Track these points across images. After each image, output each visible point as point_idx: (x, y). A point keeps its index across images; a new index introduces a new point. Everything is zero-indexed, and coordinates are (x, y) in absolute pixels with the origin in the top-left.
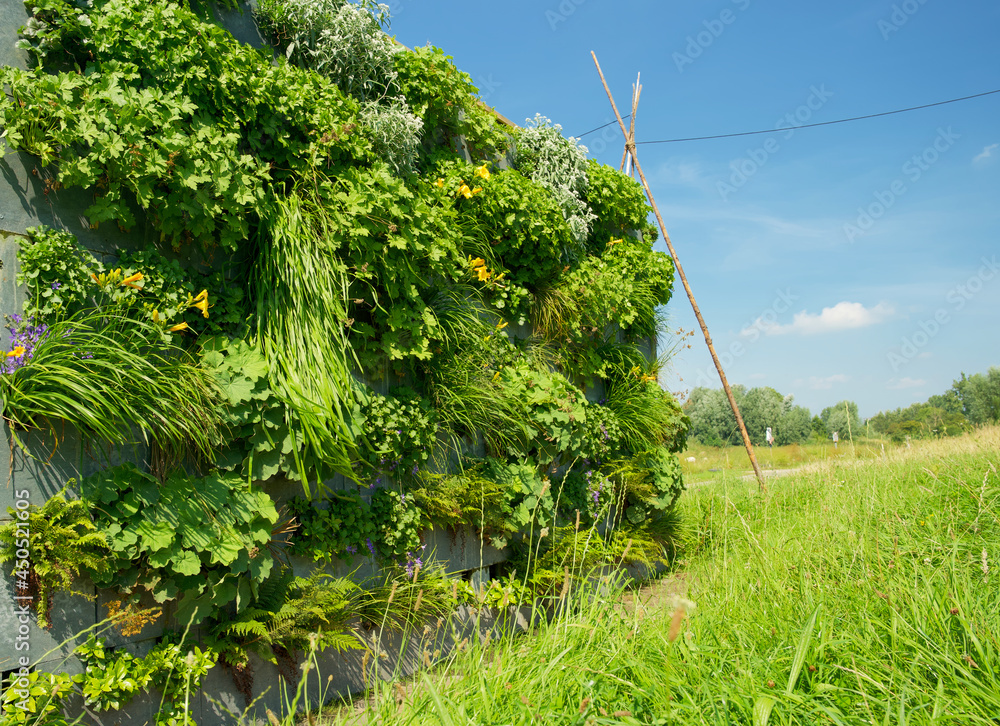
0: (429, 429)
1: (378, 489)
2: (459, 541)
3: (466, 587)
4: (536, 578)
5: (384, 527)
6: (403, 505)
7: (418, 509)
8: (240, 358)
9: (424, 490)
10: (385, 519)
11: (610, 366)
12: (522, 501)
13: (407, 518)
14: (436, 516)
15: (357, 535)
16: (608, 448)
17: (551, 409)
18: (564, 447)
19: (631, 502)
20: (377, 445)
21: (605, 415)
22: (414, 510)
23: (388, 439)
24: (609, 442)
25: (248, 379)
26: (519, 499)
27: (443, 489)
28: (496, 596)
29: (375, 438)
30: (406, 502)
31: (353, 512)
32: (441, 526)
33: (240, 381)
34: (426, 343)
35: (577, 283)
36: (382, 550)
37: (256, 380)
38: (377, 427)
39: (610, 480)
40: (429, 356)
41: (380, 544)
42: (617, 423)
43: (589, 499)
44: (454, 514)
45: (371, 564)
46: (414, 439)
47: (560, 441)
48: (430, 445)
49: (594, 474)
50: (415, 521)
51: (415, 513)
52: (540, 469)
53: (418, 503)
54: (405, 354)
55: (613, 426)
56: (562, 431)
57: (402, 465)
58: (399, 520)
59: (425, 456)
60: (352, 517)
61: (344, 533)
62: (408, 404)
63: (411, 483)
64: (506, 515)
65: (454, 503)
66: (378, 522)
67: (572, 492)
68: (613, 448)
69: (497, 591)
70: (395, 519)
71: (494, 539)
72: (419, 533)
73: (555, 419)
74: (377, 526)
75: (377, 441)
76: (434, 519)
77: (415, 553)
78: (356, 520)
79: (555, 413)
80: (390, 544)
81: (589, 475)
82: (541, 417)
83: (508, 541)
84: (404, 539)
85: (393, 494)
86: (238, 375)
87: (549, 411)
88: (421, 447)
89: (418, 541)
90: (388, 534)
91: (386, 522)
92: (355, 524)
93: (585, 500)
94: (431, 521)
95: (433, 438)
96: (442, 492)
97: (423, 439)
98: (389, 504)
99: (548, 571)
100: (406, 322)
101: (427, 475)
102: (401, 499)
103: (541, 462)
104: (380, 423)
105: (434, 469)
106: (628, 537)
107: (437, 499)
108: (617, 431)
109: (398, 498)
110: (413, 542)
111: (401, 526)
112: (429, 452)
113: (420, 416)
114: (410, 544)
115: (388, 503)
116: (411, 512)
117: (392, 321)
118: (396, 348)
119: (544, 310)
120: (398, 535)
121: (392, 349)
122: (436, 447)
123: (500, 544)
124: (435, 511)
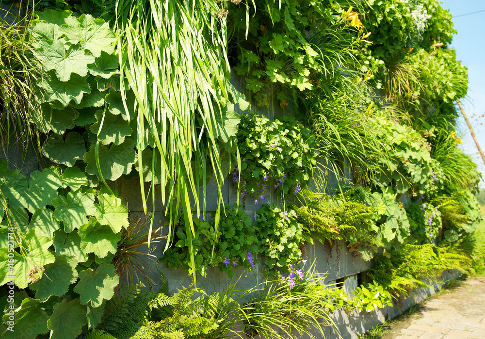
0: (310, 154)
1: (263, 206)
2: (334, 253)
3: (341, 294)
4: (394, 285)
5: (268, 240)
6: (285, 220)
7: (299, 225)
8: (84, 32)
9: (306, 208)
10: (269, 233)
11: (436, 130)
12: (385, 221)
13: (290, 233)
14: (316, 232)
15: (238, 247)
16: (436, 188)
17: (407, 148)
18: (416, 180)
19: (447, 227)
20: (260, 162)
21: (433, 164)
22: (296, 226)
23: (271, 156)
24: (437, 183)
25: (88, 52)
26: (384, 219)
27: (322, 208)
28: (365, 301)
29: (258, 155)
30: (289, 218)
31: (234, 224)
32: (321, 241)
33: (78, 55)
34: (307, 73)
35: (418, 63)
36: (266, 262)
37: (99, 55)
38: (260, 144)
39: (439, 210)
40: (309, 86)
41: (264, 256)
42: (442, 170)
43: (426, 223)
44: (332, 230)
45: (255, 275)
46: (296, 160)
47: (414, 176)
48: (311, 168)
49: (427, 205)
50: (297, 235)
51: (297, 229)
52: (397, 197)
53: (300, 220)
54: (288, 80)
55: (440, 172)
56: (415, 166)
57: (285, 184)
58: (281, 235)
59: (306, 177)
60: (233, 230)
61: (225, 245)
62: (290, 129)
63: (293, 202)
64: (373, 233)
65: (332, 221)
66: (262, 236)
67: (414, 218)
68: (439, 188)
69: (365, 296)
70: (278, 234)
71: (362, 252)
72: (301, 247)
73: (411, 157)
74: (260, 239)
75: (260, 158)
76: (314, 234)
77: (297, 265)
78: (238, 233)
79: (410, 153)
80: (273, 257)
81: (424, 205)
82: (399, 154)
83: (374, 254)
84: (286, 252)
85: (276, 210)
86: (76, 47)
87: (405, 150)
88: (303, 168)
89: (300, 253)
90: (271, 247)
91: (270, 236)
92: (236, 237)
93: (423, 224)
94: (311, 236)
95: (314, 162)
96: (321, 211)
97: (305, 161)
98: (272, 220)
99: (403, 278)
100: (289, 49)
101: (308, 194)
102: (283, 216)
103: (398, 191)
104: (263, 140)
105: (314, 190)
106: (447, 252)
107: (317, 216)
108: (442, 176)
109: (281, 214)
110: (295, 254)
111: (284, 240)
112: (310, 175)
113: (302, 141)
114: (291, 256)
115: (272, 218)
116: (293, 227)
117: (275, 45)
118: (278, 73)
119: (394, 80)
120: (281, 248)
121: (275, 74)
122: (316, 170)
123: (367, 256)
124: (315, 227)
